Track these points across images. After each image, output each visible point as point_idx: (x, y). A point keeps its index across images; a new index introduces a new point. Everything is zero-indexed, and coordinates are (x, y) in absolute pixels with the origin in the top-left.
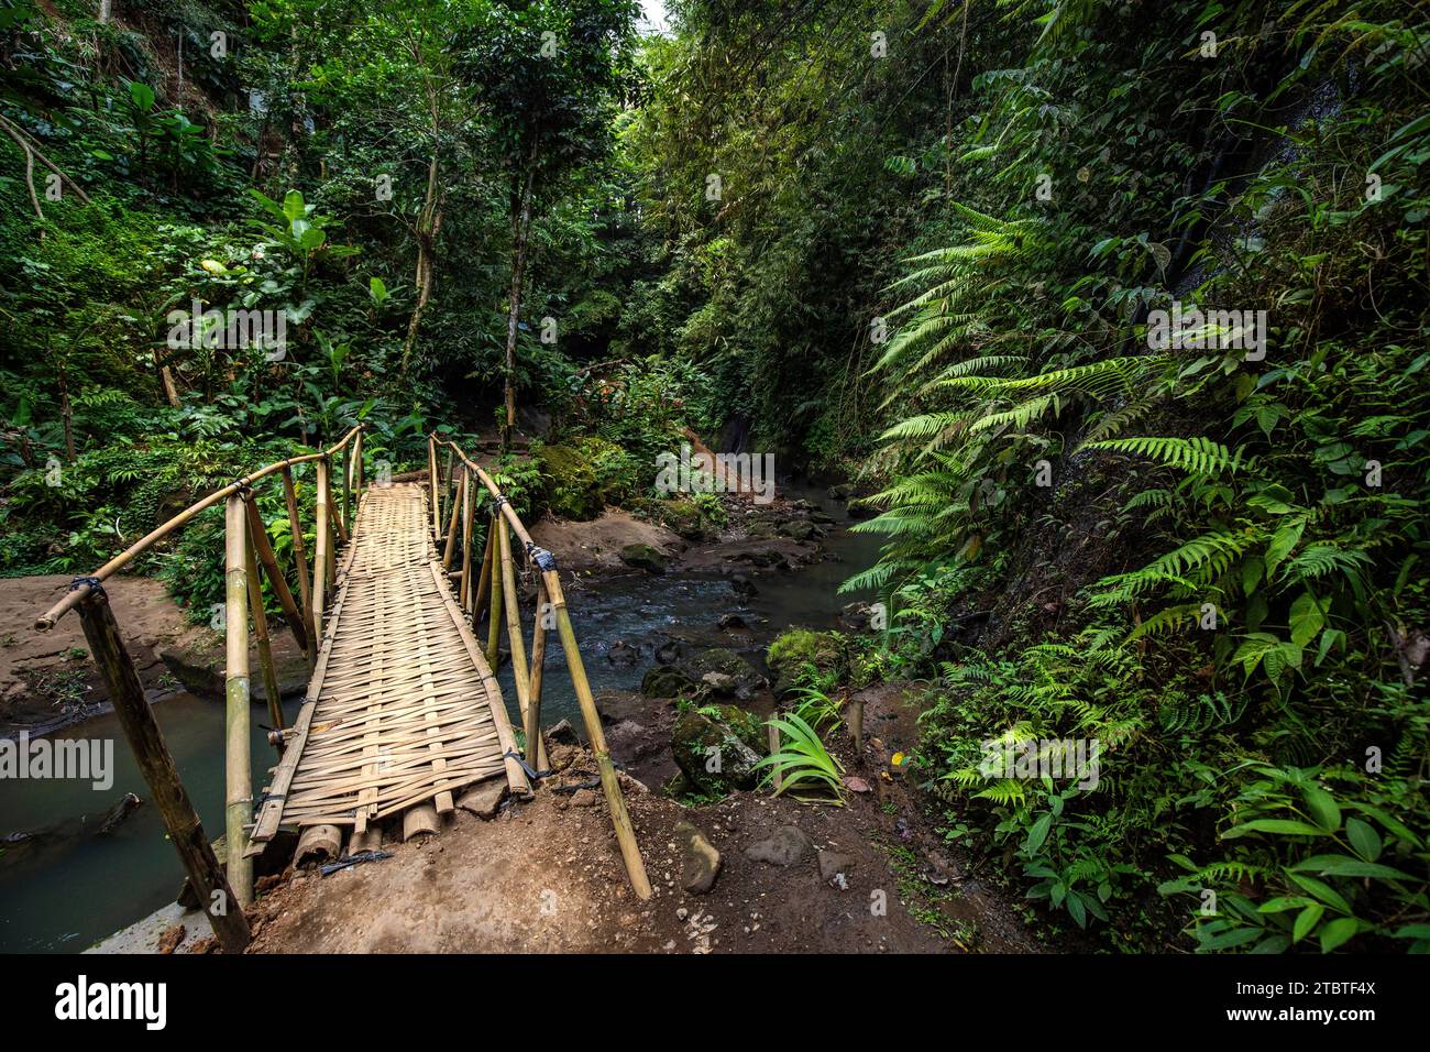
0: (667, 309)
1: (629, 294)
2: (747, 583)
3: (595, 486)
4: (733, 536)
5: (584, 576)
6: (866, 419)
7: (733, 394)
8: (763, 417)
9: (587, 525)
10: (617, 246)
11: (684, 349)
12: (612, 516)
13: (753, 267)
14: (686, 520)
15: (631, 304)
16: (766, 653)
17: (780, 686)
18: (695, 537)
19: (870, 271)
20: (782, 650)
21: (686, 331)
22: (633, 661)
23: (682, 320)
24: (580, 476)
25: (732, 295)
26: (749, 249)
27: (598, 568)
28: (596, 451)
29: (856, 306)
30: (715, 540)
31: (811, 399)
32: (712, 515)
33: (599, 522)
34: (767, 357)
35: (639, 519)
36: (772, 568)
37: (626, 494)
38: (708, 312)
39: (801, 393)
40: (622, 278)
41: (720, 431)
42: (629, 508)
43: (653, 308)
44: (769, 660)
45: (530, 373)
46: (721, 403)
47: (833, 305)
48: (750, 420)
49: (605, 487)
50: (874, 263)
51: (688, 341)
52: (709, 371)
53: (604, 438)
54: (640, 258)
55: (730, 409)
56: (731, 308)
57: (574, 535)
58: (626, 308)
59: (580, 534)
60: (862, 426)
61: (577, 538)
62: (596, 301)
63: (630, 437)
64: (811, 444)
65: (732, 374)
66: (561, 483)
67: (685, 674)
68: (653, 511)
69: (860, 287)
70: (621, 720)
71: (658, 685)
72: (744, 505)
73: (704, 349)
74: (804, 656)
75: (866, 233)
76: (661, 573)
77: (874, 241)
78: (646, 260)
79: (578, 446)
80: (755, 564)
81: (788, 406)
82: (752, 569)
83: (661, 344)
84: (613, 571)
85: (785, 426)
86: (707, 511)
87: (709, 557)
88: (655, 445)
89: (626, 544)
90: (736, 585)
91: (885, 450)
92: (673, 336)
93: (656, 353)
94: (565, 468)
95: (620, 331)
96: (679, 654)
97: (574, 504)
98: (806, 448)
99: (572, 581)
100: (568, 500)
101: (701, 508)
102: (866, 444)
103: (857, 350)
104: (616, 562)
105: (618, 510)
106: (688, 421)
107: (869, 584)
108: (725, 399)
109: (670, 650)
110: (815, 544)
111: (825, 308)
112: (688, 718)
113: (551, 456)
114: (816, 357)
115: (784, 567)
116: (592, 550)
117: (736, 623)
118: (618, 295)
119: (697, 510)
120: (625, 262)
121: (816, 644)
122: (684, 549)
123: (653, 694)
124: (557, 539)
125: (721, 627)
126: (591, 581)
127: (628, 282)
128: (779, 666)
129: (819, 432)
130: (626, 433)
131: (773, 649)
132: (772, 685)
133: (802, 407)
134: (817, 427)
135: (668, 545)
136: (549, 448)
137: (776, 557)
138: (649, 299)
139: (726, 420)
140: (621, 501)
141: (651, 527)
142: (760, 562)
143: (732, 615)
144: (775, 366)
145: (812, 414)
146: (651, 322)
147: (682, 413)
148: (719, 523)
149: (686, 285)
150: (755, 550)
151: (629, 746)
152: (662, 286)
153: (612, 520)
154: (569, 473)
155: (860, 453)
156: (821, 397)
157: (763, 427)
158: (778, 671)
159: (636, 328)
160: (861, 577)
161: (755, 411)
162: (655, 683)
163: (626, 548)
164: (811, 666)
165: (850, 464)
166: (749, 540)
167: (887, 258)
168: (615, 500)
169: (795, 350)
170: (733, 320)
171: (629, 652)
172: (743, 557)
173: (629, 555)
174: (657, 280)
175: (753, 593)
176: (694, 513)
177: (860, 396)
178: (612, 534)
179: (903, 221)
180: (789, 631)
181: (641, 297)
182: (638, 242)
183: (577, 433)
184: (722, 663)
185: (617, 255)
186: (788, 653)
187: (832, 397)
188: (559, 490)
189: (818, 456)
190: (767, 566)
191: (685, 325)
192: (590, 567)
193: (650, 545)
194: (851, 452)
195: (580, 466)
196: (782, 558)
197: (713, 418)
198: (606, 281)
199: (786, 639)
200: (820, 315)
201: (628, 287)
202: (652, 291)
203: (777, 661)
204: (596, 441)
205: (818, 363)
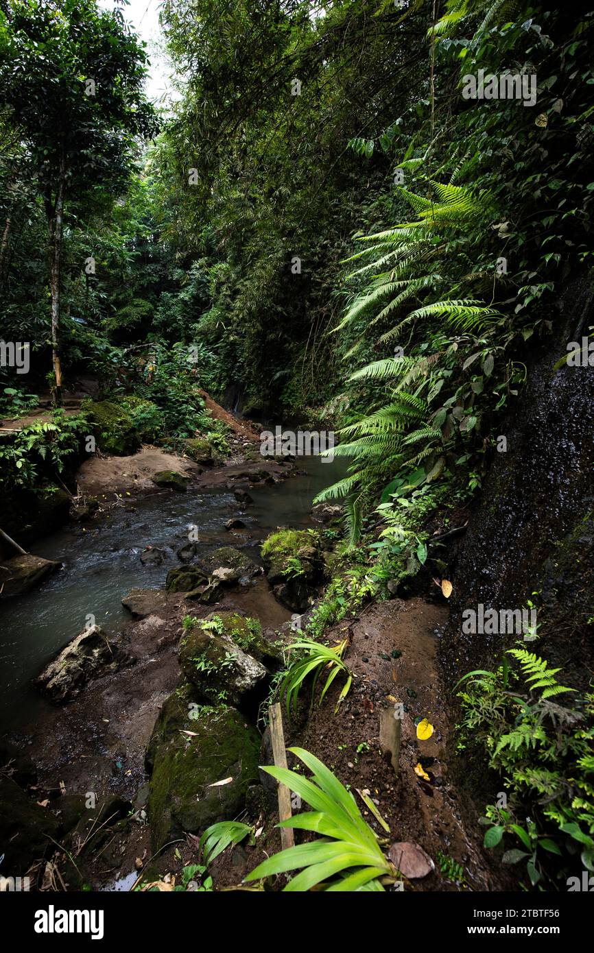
0: (185, 312)
1: (159, 301)
2: (246, 494)
3: (133, 430)
4: (235, 461)
5: (125, 496)
6: (319, 382)
7: (232, 368)
8: (252, 382)
9: (127, 459)
10: (149, 268)
11: (198, 338)
12: (147, 451)
13: (242, 280)
14: (201, 452)
15: (160, 308)
16: (261, 549)
17: (272, 573)
18: (208, 464)
19: (319, 284)
20: (272, 546)
21: (199, 326)
22: (159, 561)
23: (196, 319)
24: (121, 423)
25: (229, 300)
26: (239, 268)
27: (136, 490)
28: (134, 406)
29: (311, 307)
30: (222, 465)
31: (283, 370)
32: (220, 448)
33: (137, 456)
34: (253, 342)
35: (167, 452)
36: (262, 482)
37: (157, 436)
38: (214, 312)
39: (277, 366)
40: (153, 291)
41: (225, 392)
42: (159, 445)
43: (176, 311)
44: (263, 554)
45: (81, 351)
46: (224, 374)
47: (295, 307)
48: (244, 384)
49: (140, 431)
50: (322, 279)
51: (201, 333)
52: (216, 353)
53: (140, 396)
54: (166, 277)
55: (231, 377)
56: (229, 308)
57: (117, 467)
58: (158, 311)
59: (122, 465)
60: (317, 386)
61: (120, 469)
62: (137, 306)
63: (159, 395)
64: (285, 398)
65: (231, 354)
66: (106, 429)
67: (199, 570)
68: (177, 447)
69: (313, 294)
70: (146, 616)
71: (178, 582)
72: (242, 440)
73: (211, 338)
74: (288, 552)
75: (316, 258)
76: (183, 490)
77: (322, 264)
78: (170, 278)
79: (120, 403)
80: (250, 480)
81: (269, 374)
82: (249, 484)
83: (182, 335)
84: (148, 492)
85: (267, 387)
86: (217, 445)
87: (217, 477)
88: (177, 400)
89: (157, 471)
90: (238, 497)
91: (339, 397)
92: (191, 329)
93: (180, 341)
94: (109, 418)
95: (154, 326)
96: (195, 552)
97: (117, 444)
98: (281, 401)
99: (116, 500)
100: (112, 441)
101: (212, 443)
102: (319, 397)
103: (312, 336)
104: (150, 485)
105: (152, 446)
106: (201, 385)
107: (336, 495)
108: (227, 371)
109: (188, 551)
110: (291, 464)
111: (291, 309)
112: (193, 634)
113: (97, 409)
114: (286, 341)
115: (271, 481)
116: (131, 476)
117: (238, 525)
118: (151, 302)
119: (209, 444)
120: (155, 279)
121: (298, 540)
122: (200, 472)
123: (174, 590)
124: (104, 470)
125: (228, 529)
126: (130, 500)
127: (158, 293)
128: (271, 558)
129: (289, 391)
130: (156, 392)
131: (266, 545)
132: (266, 572)
133: (278, 374)
134: (288, 388)
135: (189, 470)
136: (96, 404)
137: (264, 474)
138: (173, 305)
139: (228, 385)
140: (153, 440)
141: (176, 458)
142: (254, 478)
143: (236, 519)
144: (259, 348)
145: (284, 379)
146: (175, 320)
147: (197, 379)
148: (225, 453)
149: (197, 295)
150: (250, 470)
151: (153, 638)
152: (182, 295)
153: (148, 454)
154: (113, 422)
155: (316, 404)
156: (291, 367)
157: (253, 389)
158: (270, 562)
159: (165, 324)
160: (329, 490)
161: (247, 378)
162: (175, 581)
163: (157, 474)
164: (295, 560)
165: (310, 411)
166: (246, 463)
167: (330, 276)
168: (148, 440)
169: (272, 336)
170: (230, 316)
171: (157, 555)
172: (242, 475)
173: (159, 479)
174: (178, 292)
175: (250, 501)
176: (208, 447)
177: (315, 367)
178: (146, 464)
179: (340, 251)
180: (276, 531)
181: (168, 304)
182: (164, 266)
183: (119, 393)
184: (228, 558)
185: (149, 274)
186: (277, 549)
187: (297, 367)
188: (105, 434)
189: (289, 406)
190: (259, 481)
191: (198, 322)
192: (129, 490)
193: (175, 471)
194: (310, 403)
195: (120, 416)
196: (268, 475)
197: (220, 384)
198: (142, 292)
199: (274, 538)
200: (288, 313)
201: (158, 296)
202: (175, 300)
203: (269, 554)
204: (133, 398)
205: (287, 345)
